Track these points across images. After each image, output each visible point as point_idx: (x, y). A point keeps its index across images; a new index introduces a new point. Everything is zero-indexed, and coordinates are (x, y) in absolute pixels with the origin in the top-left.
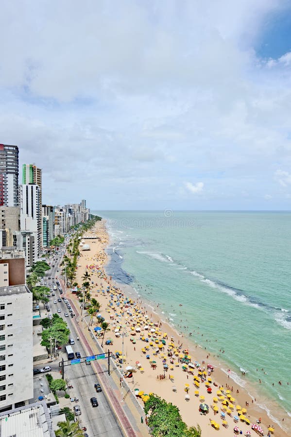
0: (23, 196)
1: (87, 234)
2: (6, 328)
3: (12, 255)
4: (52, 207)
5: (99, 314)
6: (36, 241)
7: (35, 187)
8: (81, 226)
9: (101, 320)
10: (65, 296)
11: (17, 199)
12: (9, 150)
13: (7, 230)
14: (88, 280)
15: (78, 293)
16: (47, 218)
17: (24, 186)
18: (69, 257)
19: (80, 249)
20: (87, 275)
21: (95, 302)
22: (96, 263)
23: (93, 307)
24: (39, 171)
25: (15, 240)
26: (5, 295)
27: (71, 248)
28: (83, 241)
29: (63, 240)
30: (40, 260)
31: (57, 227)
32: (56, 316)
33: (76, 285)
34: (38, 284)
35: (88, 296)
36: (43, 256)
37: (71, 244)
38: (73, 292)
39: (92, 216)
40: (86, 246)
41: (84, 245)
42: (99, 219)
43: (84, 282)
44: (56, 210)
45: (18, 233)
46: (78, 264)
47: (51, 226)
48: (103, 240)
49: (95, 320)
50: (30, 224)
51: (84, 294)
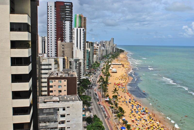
0: (75, 36)
1: (115, 62)
2: (66, 123)
3: (69, 75)
4: (92, 43)
5: (124, 118)
6: (82, 65)
7: (82, 29)
8: (110, 56)
9: (125, 122)
10: (101, 103)
11: (71, 38)
12: (67, 5)
13: (66, 58)
14: (116, 94)
15: (109, 102)
16: (89, 50)
17: (76, 29)
18: (103, 77)
19: (110, 71)
20: (115, 90)
21: (121, 109)
22: (121, 82)
23: (120, 113)
24: (85, 19)
25: (71, 64)
26: (65, 101)
27: (104, 71)
28: (112, 66)
29: (99, 65)
30: (85, 78)
31: (95, 56)
32: (95, 116)
33: (108, 96)
34: (84, 94)
35: (116, 105)
36: (86, 75)
37: (104, 68)
38: (106, 101)
39: (118, 49)
40: (114, 70)
41: (113, 69)
42: (122, 51)
43: (114, 95)
44: (95, 45)
45: (72, 60)
46: (109, 82)
47: (91, 55)
48: (125, 66)
49: (121, 121)
50: (79, 54)
51: (113, 103)
